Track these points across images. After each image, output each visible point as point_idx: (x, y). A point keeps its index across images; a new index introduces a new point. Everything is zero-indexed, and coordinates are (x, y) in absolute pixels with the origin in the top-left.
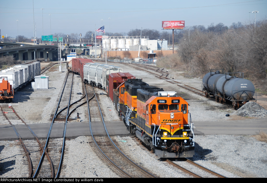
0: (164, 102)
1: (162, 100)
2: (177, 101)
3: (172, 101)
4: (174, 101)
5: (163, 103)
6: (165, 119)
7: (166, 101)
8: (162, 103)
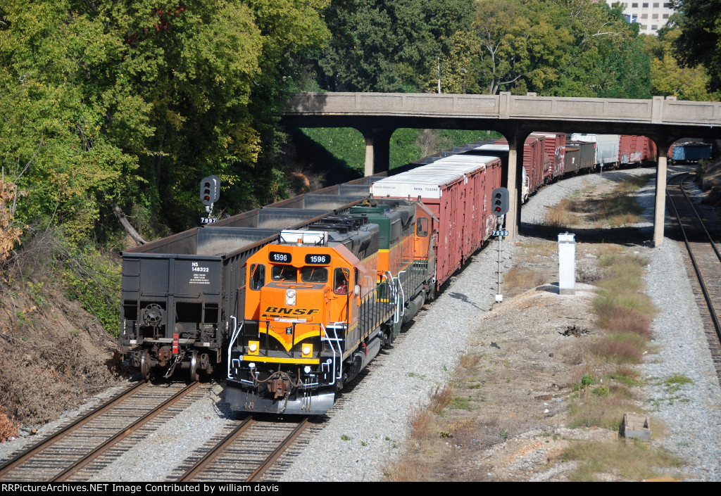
0: (284, 258)
1: (280, 253)
2: (323, 259)
3: (308, 258)
4: (314, 259)
5: (283, 261)
6: (273, 306)
7: (289, 257)
8: (279, 261)
